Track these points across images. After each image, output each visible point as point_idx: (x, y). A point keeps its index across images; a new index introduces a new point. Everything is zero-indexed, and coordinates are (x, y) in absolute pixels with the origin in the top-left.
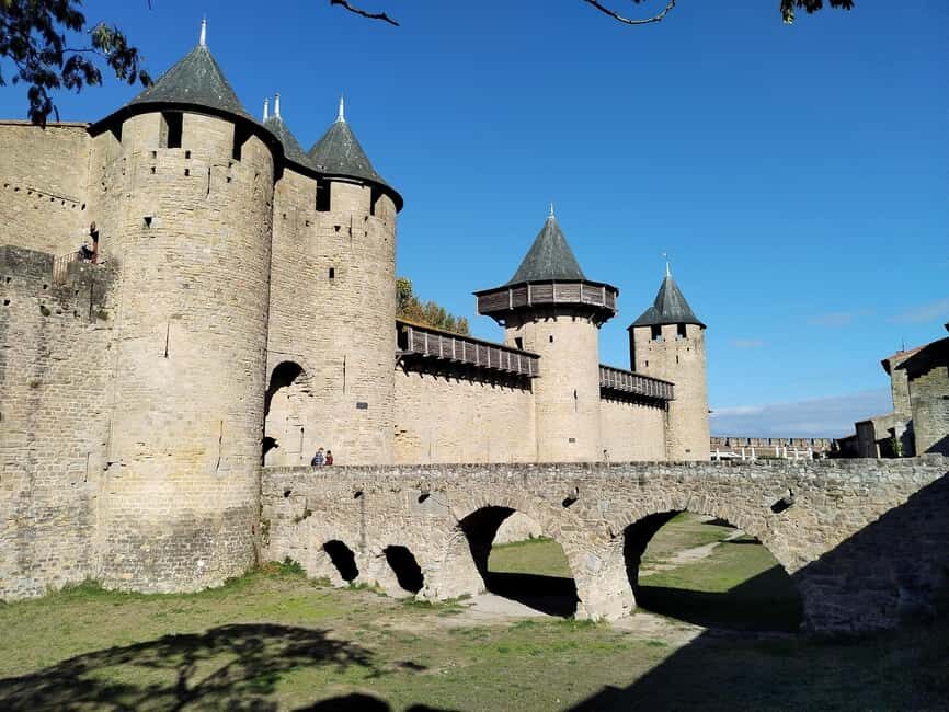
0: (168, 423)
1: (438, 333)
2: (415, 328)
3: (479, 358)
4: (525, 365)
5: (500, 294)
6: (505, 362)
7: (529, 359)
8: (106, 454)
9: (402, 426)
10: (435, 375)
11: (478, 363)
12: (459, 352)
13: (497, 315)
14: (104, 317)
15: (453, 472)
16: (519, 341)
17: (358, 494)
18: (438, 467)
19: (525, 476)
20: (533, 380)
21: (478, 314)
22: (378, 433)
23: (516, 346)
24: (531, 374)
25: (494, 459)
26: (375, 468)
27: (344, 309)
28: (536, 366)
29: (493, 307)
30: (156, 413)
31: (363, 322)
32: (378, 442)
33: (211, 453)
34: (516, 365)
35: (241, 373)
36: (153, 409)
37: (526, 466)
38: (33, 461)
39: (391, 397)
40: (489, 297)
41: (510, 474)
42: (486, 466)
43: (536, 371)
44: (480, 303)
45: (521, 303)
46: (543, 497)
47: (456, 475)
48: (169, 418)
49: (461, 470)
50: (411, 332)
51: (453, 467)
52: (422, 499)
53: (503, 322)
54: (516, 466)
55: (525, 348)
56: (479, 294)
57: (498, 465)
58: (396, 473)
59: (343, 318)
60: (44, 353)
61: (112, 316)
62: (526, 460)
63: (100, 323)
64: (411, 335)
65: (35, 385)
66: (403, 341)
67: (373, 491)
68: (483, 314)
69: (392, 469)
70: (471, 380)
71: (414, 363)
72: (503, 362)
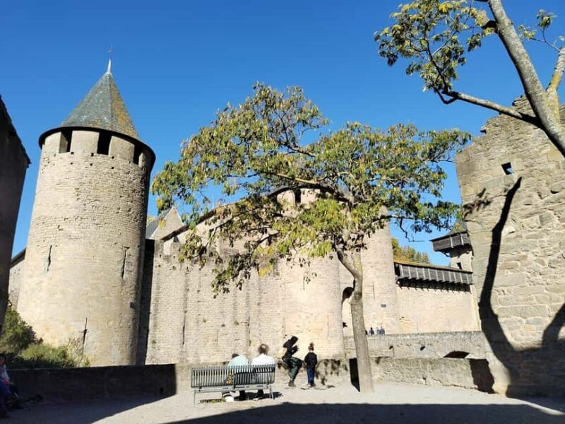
0: (307, 317)
1: (415, 266)
2: (403, 265)
3: (438, 276)
4: (464, 278)
5: (445, 240)
6: (453, 278)
7: (466, 275)
8: (284, 331)
9: (402, 315)
10: (415, 287)
11: (438, 280)
12: (427, 274)
13: (444, 251)
14: (278, 274)
15: (435, 336)
16: (459, 264)
17: (391, 347)
18: (428, 334)
19: (470, 338)
20: (471, 286)
21: (434, 252)
22: (392, 319)
23: (458, 268)
24: (468, 283)
25: (453, 330)
26: (398, 335)
27: (370, 261)
28: (471, 278)
29: (442, 247)
30: (302, 313)
31: (379, 266)
32: (393, 324)
33: (325, 329)
34: (459, 278)
35: (332, 294)
36: (301, 312)
37: (470, 332)
38: (261, 335)
39: (396, 301)
40: (439, 242)
41: (463, 336)
42: (451, 333)
43: (472, 281)
44: (434, 245)
45: (458, 244)
46: (480, 346)
47: (437, 338)
48: (307, 315)
49: (439, 335)
50: (401, 266)
51: (435, 334)
52: (422, 348)
53: (448, 254)
54: (465, 333)
55: (464, 269)
56: (433, 241)
57: (456, 332)
58: (408, 337)
59: (370, 265)
60: (260, 291)
61: (281, 274)
62: (469, 330)
63: (277, 277)
64: (401, 268)
65: (259, 304)
66: (397, 271)
67: (398, 346)
68: (437, 251)
69: (406, 335)
70: (435, 288)
71: (404, 282)
72: (452, 277)
